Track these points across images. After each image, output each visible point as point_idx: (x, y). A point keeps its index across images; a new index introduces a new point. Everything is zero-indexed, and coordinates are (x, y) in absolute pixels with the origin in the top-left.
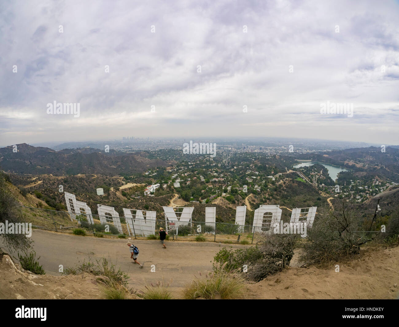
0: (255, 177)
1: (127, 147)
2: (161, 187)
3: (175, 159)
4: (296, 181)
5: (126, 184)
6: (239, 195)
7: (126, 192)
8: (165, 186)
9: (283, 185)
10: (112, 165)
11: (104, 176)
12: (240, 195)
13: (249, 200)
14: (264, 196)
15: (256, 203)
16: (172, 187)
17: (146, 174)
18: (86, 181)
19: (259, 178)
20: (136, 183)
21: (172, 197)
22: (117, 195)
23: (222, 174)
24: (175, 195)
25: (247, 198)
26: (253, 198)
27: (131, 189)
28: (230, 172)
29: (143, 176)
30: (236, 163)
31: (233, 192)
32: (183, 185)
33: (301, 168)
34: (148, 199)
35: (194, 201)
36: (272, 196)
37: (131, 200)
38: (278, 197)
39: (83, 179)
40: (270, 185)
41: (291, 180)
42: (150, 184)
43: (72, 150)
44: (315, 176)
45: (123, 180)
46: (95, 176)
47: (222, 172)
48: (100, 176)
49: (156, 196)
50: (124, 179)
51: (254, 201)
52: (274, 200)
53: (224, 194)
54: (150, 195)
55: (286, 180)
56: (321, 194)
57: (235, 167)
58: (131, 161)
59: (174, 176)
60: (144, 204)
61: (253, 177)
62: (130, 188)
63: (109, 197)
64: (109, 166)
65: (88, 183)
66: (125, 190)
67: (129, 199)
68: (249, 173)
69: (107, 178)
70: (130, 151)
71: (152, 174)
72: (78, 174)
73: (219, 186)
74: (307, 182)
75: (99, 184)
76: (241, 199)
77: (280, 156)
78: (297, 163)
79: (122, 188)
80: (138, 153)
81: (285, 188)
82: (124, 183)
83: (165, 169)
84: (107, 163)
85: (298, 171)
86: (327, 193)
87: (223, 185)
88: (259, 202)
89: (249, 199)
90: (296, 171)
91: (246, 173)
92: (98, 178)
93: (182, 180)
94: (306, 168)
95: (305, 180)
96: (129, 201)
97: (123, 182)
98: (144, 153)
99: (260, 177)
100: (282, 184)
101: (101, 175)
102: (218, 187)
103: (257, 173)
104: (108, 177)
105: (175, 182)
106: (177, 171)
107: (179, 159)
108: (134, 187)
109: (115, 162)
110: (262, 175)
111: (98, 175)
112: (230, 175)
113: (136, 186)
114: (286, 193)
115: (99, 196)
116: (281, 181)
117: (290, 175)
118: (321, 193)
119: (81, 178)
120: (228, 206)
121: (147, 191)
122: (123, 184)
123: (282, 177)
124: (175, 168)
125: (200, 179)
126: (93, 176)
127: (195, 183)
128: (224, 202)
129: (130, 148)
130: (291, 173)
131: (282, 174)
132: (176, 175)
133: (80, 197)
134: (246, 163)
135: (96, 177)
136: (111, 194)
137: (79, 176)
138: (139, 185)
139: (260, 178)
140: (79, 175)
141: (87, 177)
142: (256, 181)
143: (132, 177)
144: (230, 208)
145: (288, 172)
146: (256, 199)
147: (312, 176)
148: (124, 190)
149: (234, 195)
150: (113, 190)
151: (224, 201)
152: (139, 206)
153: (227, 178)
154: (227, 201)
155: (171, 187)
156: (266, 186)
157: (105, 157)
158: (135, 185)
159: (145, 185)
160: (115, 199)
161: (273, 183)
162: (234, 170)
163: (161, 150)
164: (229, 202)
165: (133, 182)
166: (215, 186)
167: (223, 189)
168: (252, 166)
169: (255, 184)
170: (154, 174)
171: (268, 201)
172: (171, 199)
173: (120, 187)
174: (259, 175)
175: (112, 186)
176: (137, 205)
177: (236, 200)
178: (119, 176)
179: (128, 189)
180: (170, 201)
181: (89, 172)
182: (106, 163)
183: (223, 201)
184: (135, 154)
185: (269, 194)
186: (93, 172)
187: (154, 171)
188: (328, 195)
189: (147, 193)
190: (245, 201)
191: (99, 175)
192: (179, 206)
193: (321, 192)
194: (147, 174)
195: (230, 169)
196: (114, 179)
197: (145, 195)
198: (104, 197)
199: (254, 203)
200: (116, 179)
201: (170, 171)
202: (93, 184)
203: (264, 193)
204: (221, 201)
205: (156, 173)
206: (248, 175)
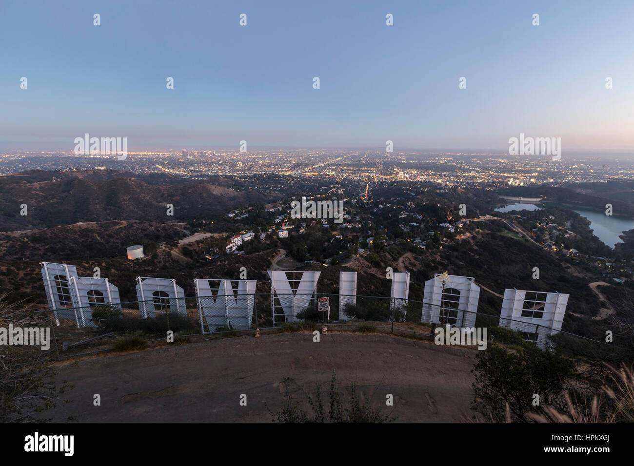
0: (415, 224)
1: (193, 168)
2: (256, 237)
3: (279, 191)
4: (500, 236)
5: (192, 233)
6: (387, 254)
7: (191, 248)
8: (263, 236)
9: (471, 241)
10: (161, 202)
11: (145, 221)
12: (389, 253)
13: (404, 264)
14: (432, 257)
15: (418, 270)
16: (275, 237)
17: (229, 216)
18: (99, 234)
19: (422, 225)
20: (212, 233)
21: (274, 254)
22: (173, 256)
23: (357, 217)
24: (279, 251)
25: (401, 260)
26: (413, 260)
27: (202, 243)
28: (372, 213)
29: (225, 220)
30: (382, 199)
31: (377, 247)
32: (293, 233)
33: (514, 212)
34: (233, 258)
35: (312, 262)
36: (448, 259)
37: (202, 262)
38: (461, 263)
39: (89, 232)
40: (444, 240)
41: (488, 234)
42: (236, 232)
43: (56, 173)
44: (551, 231)
45: (185, 228)
46: (121, 224)
47: (357, 214)
48: (136, 223)
49: (247, 253)
50: (188, 226)
51: (415, 266)
52: (453, 267)
53: (361, 250)
54: (236, 252)
55: (478, 233)
56: (569, 270)
57: (380, 206)
58: (201, 194)
59: (278, 218)
60: (225, 269)
61: (412, 224)
62: (198, 242)
63: (156, 260)
64: (155, 203)
65: (106, 237)
66: (190, 244)
67: (198, 262)
68: (406, 216)
69: (151, 226)
70: (197, 176)
71: (240, 217)
72: (77, 221)
73: (354, 236)
74: (527, 240)
75: (132, 239)
76: (389, 260)
77: (466, 189)
78: (504, 203)
79: (183, 242)
80: (214, 180)
81: (475, 248)
82: (187, 232)
83: (263, 208)
84: (150, 198)
85: (506, 218)
86: (588, 270)
87: (359, 234)
88: (422, 268)
89: (405, 262)
90: (501, 217)
91: (400, 217)
92: (130, 227)
93: (291, 225)
94: (524, 213)
95: (524, 237)
96: (198, 264)
97: (185, 231)
98: (226, 179)
99: (424, 224)
100: (470, 239)
101: (137, 221)
102: (352, 238)
103: (420, 217)
104: (154, 223)
105: (281, 229)
106: (284, 211)
107: (286, 190)
108: (207, 239)
109: (169, 196)
110: (428, 221)
111: (130, 221)
112: (371, 218)
113: (211, 237)
114: (477, 257)
115: (133, 260)
116: (468, 234)
117: (486, 224)
118: (569, 267)
119: (86, 228)
120: (369, 270)
121: (231, 245)
122: (185, 236)
123: (469, 225)
124: (280, 205)
125: (322, 225)
126: (118, 224)
127: (313, 230)
128: (362, 265)
129: (197, 172)
130: (489, 220)
131: (470, 221)
132: (281, 217)
133: (82, 269)
134: (399, 199)
135: (127, 224)
136: (160, 254)
137: (80, 227)
138: (216, 235)
139: (426, 227)
140: (80, 224)
141: (100, 226)
142: (418, 230)
143: (204, 222)
144: (372, 275)
145: (482, 218)
146: (417, 263)
147: (542, 230)
148: (187, 245)
149: (378, 253)
150: (164, 248)
151: (361, 261)
152: (216, 272)
153: (366, 224)
154: (367, 263)
155: (273, 238)
156: (436, 240)
157: (147, 186)
158: (208, 235)
159: (228, 236)
160: (167, 264)
161: (451, 236)
162: (378, 211)
163: (255, 175)
164: (370, 265)
165: (205, 231)
166: (347, 237)
167: (360, 241)
168: (411, 204)
169: (416, 236)
170: (244, 216)
171: (440, 267)
172: (273, 257)
173: (180, 241)
174: (423, 221)
175: (163, 239)
176: (213, 272)
177: (382, 261)
178: (177, 221)
179: (196, 243)
180: (271, 261)
181: (108, 217)
182: (148, 199)
183: (359, 262)
184: (209, 182)
185: (443, 255)
186: (119, 217)
187: (243, 211)
188: (589, 275)
189: (231, 248)
190: (397, 265)
191: (134, 221)
192: (287, 269)
193: (568, 265)
194: (231, 215)
195: (372, 208)
196: (167, 227)
197: (228, 251)
198: (144, 261)
199: (415, 270)
200: (171, 226)
201: (271, 210)
202: (117, 239)
203: (433, 252)
204: (357, 262)
205: (247, 215)
206: (404, 219)
